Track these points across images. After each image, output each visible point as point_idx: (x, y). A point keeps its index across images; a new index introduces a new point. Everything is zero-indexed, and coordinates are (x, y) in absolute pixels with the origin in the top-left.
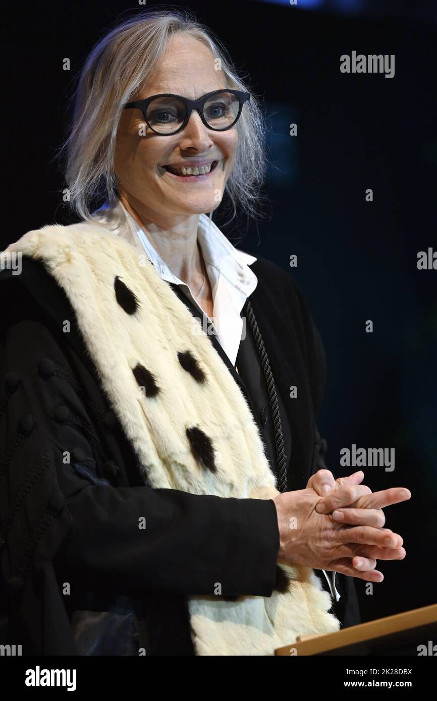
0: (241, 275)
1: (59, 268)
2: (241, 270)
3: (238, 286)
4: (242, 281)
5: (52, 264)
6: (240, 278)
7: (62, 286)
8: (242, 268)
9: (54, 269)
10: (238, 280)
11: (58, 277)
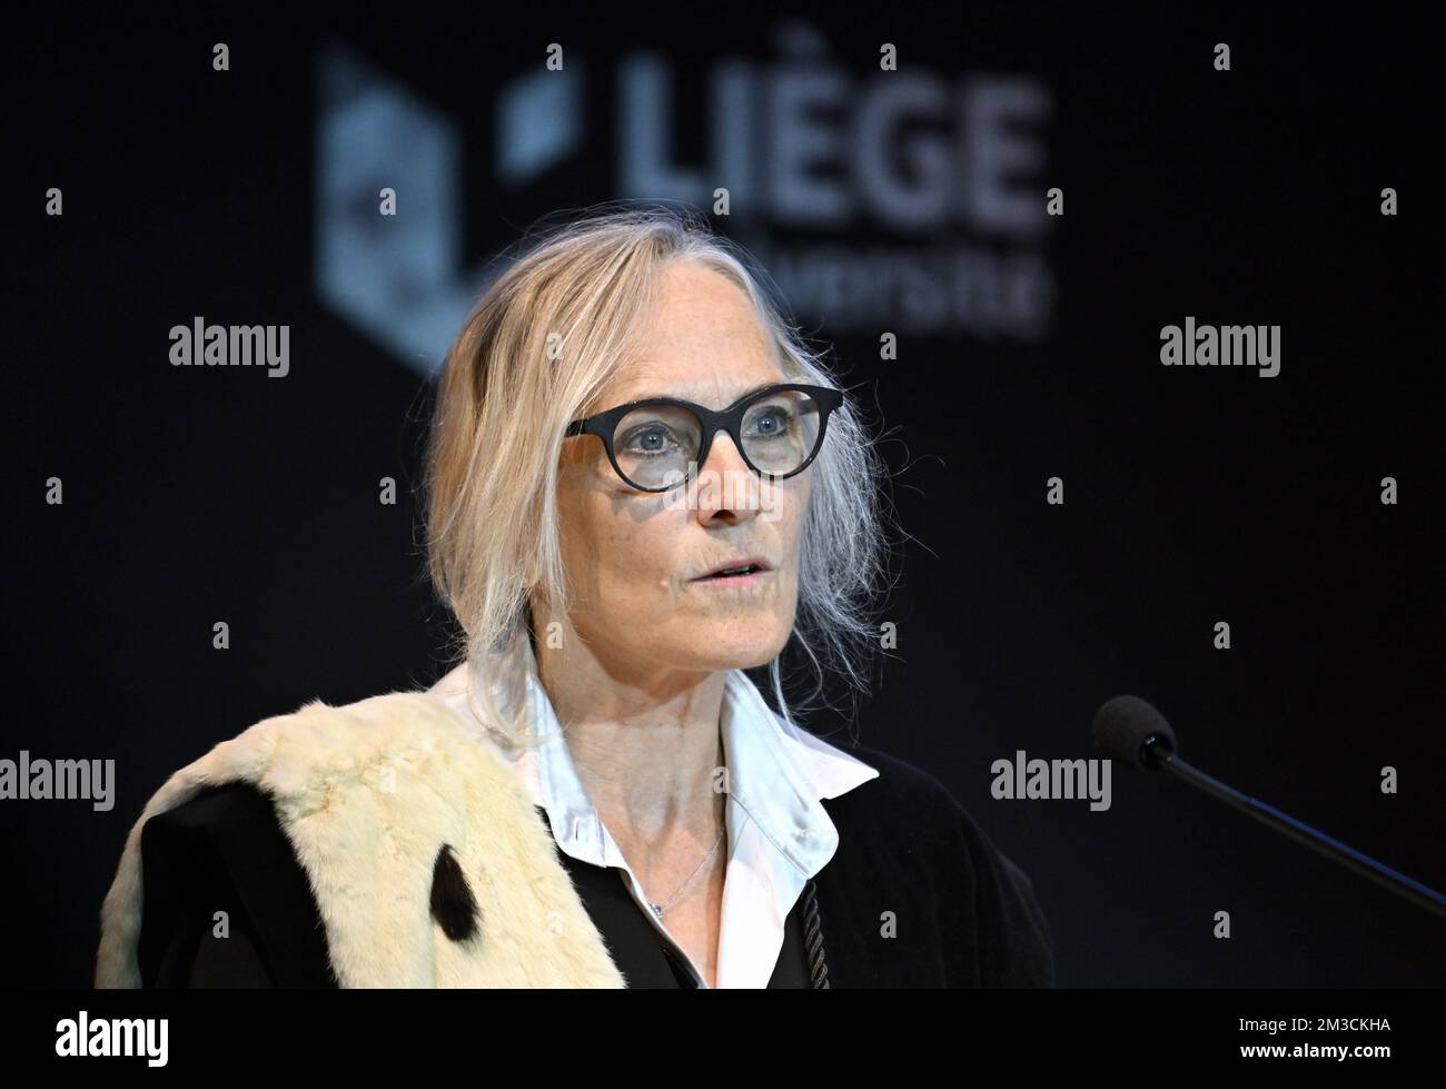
0: (800, 824)
1: (305, 820)
2: (801, 812)
3: (790, 850)
4: (800, 840)
5: (292, 811)
6: (798, 831)
7: (303, 864)
8: (805, 807)
9: (293, 822)
10: (793, 835)
11: (297, 843)
